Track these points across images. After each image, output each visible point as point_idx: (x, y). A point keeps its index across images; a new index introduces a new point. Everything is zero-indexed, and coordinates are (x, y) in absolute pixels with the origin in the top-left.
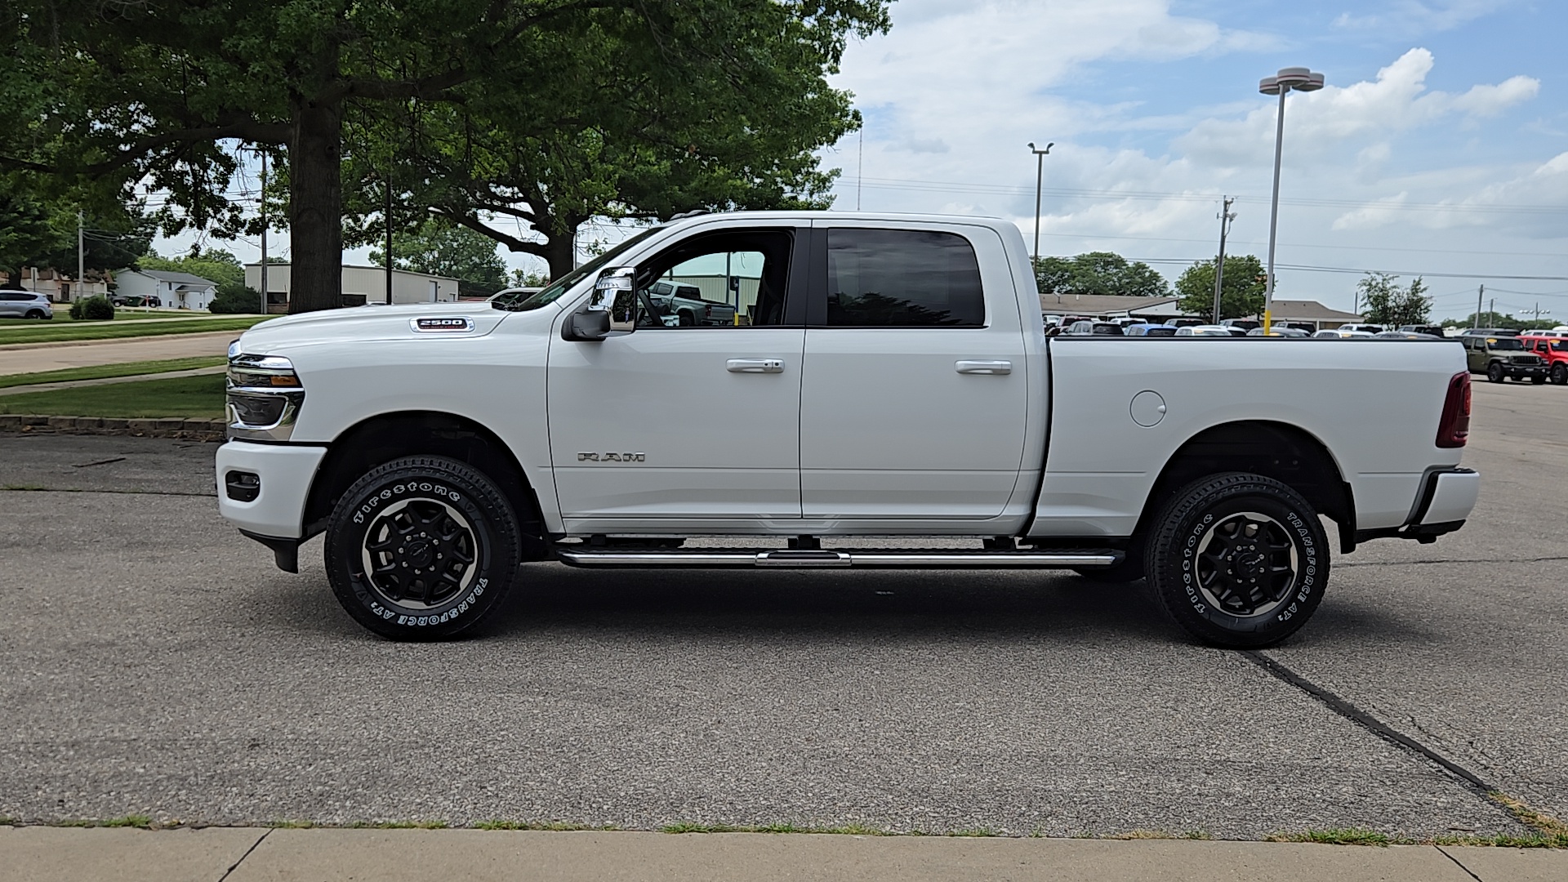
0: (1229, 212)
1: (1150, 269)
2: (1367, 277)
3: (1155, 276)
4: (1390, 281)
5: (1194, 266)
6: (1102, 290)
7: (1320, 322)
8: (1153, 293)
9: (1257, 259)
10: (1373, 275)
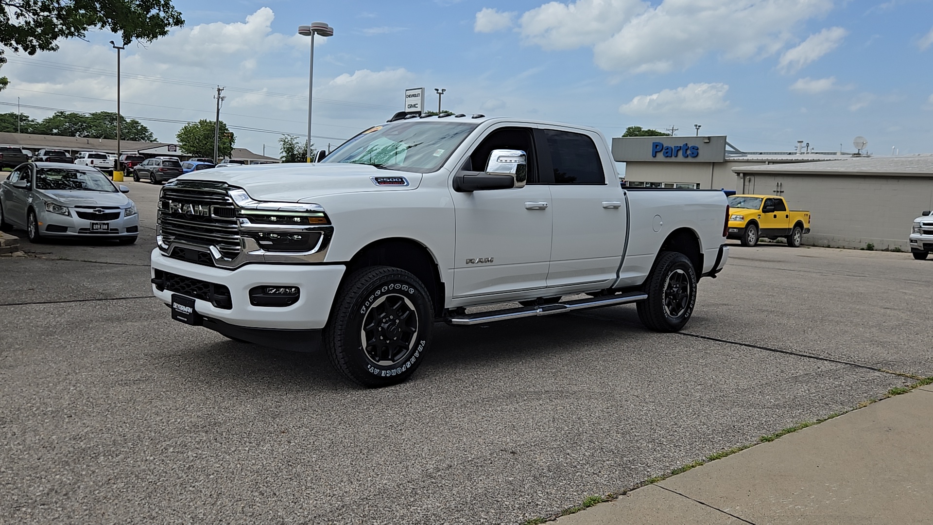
0: (221, 96)
1: (142, 124)
2: (283, 137)
3: (145, 129)
4: (295, 140)
5: (187, 125)
6: (110, 136)
7: (250, 161)
8: (143, 140)
9: (224, 123)
10: (286, 136)
